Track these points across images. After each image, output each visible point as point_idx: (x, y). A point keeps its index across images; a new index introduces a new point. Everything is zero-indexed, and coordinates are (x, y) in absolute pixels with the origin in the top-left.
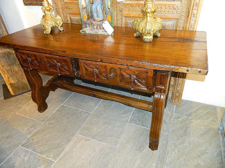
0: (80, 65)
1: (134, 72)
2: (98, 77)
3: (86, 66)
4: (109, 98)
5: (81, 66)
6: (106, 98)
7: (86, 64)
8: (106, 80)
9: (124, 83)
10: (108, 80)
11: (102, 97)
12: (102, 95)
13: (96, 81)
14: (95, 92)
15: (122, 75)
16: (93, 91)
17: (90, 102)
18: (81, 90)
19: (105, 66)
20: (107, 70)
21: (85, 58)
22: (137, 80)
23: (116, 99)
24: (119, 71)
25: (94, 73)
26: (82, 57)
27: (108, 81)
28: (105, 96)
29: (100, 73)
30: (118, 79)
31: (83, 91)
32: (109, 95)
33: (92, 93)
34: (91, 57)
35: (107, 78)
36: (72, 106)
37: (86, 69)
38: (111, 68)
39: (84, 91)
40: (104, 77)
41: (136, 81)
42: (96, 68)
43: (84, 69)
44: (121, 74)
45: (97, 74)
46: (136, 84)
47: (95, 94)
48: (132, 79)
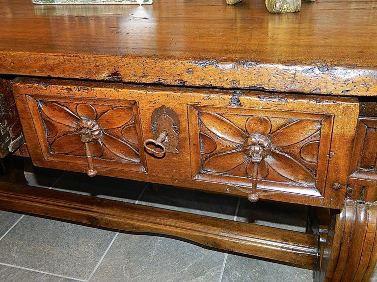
0: (20, 106)
1: (262, 121)
2: (100, 152)
3: (46, 111)
4: (143, 227)
5: (25, 110)
6: (133, 226)
7: (45, 103)
8: (136, 165)
9: (215, 172)
10: (143, 163)
11: (119, 224)
12: (120, 217)
13: (92, 173)
14: (95, 209)
15: (206, 138)
16: (87, 207)
17: (80, 241)
18: (47, 207)
19: (129, 102)
20: (137, 121)
21: (41, 69)
22: (274, 155)
23: (169, 229)
24: (194, 120)
25: (85, 139)
26: (27, 67)
27: (143, 169)
28: (129, 222)
29: (111, 137)
30: (189, 157)
31: (52, 207)
32: (144, 217)
33: (85, 213)
34: (67, 66)
35: (137, 156)
36: (16, 264)
37: (49, 125)
38: (158, 112)
39: (56, 208)
40: (129, 152)
41: (269, 160)
42: (90, 118)
43: (38, 126)
44: (202, 136)
45: (96, 141)
46: (270, 176)
47: (94, 215)
48: (254, 152)
